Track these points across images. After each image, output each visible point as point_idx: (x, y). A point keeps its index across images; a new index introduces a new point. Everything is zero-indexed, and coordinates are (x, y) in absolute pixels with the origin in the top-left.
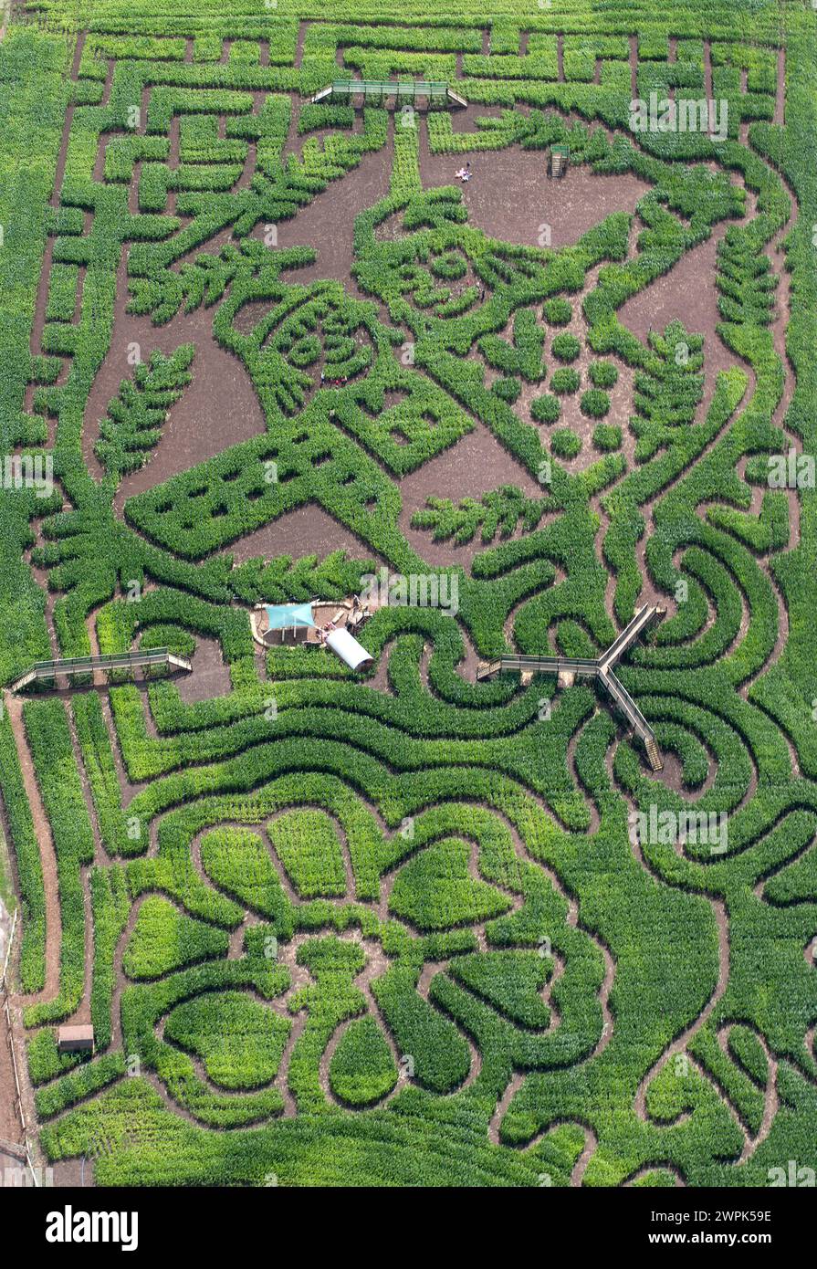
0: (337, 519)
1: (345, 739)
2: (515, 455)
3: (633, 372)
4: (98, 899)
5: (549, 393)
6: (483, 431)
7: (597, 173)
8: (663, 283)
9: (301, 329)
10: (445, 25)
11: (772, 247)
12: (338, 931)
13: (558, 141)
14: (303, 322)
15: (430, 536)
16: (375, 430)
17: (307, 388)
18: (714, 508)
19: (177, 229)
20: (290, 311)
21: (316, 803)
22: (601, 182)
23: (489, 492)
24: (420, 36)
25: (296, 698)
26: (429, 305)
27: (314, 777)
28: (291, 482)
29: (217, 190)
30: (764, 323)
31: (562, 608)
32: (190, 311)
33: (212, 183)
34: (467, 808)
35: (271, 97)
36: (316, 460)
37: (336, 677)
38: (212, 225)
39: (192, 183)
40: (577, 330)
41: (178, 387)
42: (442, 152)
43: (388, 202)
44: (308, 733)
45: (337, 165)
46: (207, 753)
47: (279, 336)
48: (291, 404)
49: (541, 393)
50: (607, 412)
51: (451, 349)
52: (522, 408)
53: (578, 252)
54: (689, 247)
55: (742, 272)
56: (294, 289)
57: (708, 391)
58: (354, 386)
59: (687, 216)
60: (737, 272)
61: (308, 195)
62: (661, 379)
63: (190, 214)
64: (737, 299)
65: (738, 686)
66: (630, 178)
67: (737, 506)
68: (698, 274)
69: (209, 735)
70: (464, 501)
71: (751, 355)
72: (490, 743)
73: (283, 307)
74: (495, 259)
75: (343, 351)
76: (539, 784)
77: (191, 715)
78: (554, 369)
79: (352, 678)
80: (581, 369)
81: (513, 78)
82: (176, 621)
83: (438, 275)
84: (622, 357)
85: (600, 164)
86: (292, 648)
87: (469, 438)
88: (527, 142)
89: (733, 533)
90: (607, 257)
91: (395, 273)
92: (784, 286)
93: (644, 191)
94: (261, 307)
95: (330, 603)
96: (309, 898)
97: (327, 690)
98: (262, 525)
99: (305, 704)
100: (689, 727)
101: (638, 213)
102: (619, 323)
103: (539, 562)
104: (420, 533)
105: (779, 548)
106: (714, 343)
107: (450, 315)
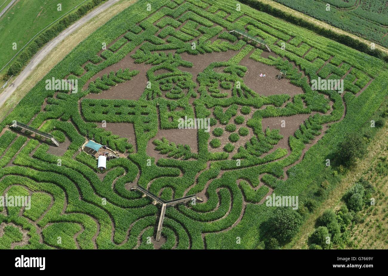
0: (135, 131)
1: (76, 184)
2: (198, 139)
3: (254, 135)
5: (224, 129)
7: (291, 83)
9: (171, 81)
10: (282, 31)
11: (326, 125)
12: (22, 229)
14: (173, 80)
15: (155, 147)
16: (166, 114)
18: (242, 182)
19: (163, 44)
20: (172, 76)
21: (52, 195)
22: (291, 85)
23: (180, 144)
24: (274, 31)
25: (75, 166)
26: (211, 92)
27: (58, 188)
28: (131, 115)
29: (182, 40)
30: (305, 142)
31: (172, 184)
32: (147, 64)
33: (183, 38)
34: (91, 219)
35: (218, 26)
36: (143, 113)
37: (92, 168)
38: (172, 47)
39: (177, 35)
40: (247, 118)
41: (126, 80)
42: (252, 59)
44: (68, 177)
45: (220, 49)
46: (37, 167)
47: (163, 80)
48: (150, 97)
49: (222, 127)
50: (236, 141)
51: (206, 105)
52: (211, 129)
53: (266, 99)
54: (301, 113)
55: (310, 126)
56: (177, 71)
57: (271, 151)
58: (170, 101)
59: (307, 105)
60: (309, 125)
61: (204, 52)
62: (260, 141)
63: (168, 42)
64: (302, 132)
65: (204, 232)
66: (300, 89)
67: (252, 185)
68: (298, 121)
69: (43, 163)
70: (172, 143)
71: (294, 149)
72: (115, 206)
73: (171, 73)
74: (240, 89)
75: (177, 91)
76: (117, 224)
77: (44, 156)
78: (231, 123)
79: (95, 170)
80: (238, 127)
81: (289, 51)
82: (65, 132)
83: (221, 86)
84: (254, 130)
85: (294, 81)
86: (88, 154)
88: (277, 67)
89: (243, 191)
90: (274, 104)
91: (209, 80)
92: (320, 137)
93: (301, 93)
94: (166, 71)
95: (110, 149)
96: (25, 216)
97: (85, 169)
98: (114, 122)
99: (76, 170)
100: (177, 235)
101: (293, 98)
102: (261, 121)
103: (177, 169)
104: (153, 145)
105: (254, 202)
106: (285, 140)
107: (215, 97)
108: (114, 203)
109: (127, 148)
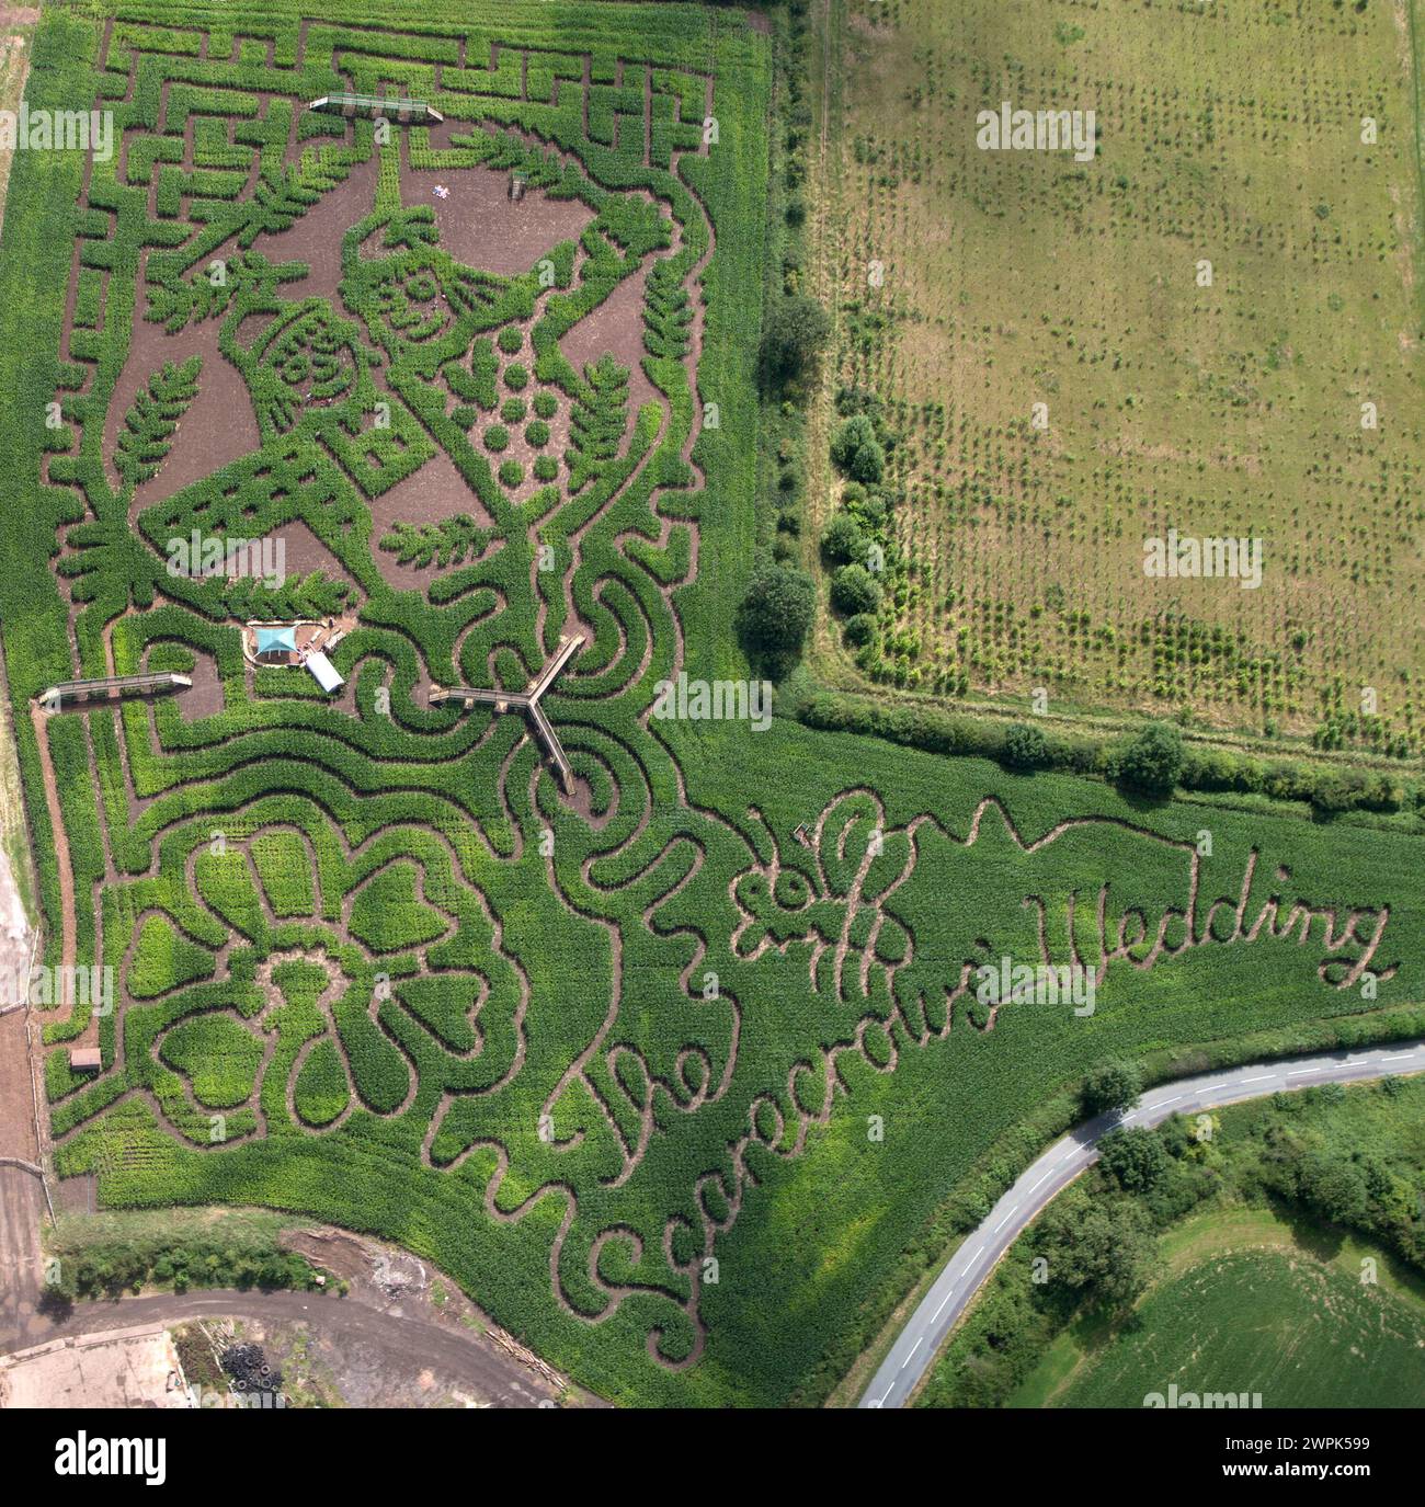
0: (318, 537)
1: (316, 762)
2: (469, 482)
3: (570, 402)
4: (107, 918)
5: (500, 421)
6: (443, 456)
7: (549, 197)
8: (599, 313)
9: (294, 346)
10: (427, 34)
11: (690, 279)
12: (306, 952)
13: (519, 163)
14: (296, 339)
15: (396, 557)
16: (355, 449)
17: (296, 404)
19: (189, 236)
20: (285, 326)
21: (292, 824)
22: (552, 206)
23: (446, 519)
24: (406, 44)
25: (276, 717)
26: (404, 327)
27: (291, 798)
28: (281, 502)
29: (226, 198)
30: (680, 357)
31: (502, 636)
32: (198, 321)
33: (221, 190)
34: (416, 830)
35: (275, 101)
36: (302, 479)
37: (312, 698)
38: (220, 235)
39: (204, 189)
40: (526, 359)
41: (187, 399)
42: (420, 169)
43: (373, 218)
44: (287, 756)
45: (330, 177)
46: (202, 772)
47: (273, 352)
48: (285, 423)
49: (493, 420)
50: (547, 441)
51: (419, 373)
52: (476, 436)
53: (531, 280)
54: (622, 278)
55: (665, 305)
56: (289, 304)
57: (630, 424)
58: (338, 409)
59: (623, 245)
60: (661, 305)
61: (303, 207)
62: (593, 412)
63: (201, 221)
64: (659, 332)
65: (640, 713)
66: (577, 203)
67: (648, 538)
68: (627, 306)
69: (205, 754)
70: (425, 526)
71: (668, 388)
72: (437, 767)
73: (278, 322)
74: (461, 284)
75: (329, 370)
76: (475, 809)
77: (190, 735)
78: (505, 397)
79: (325, 699)
80: (528, 397)
81: (483, 94)
82: (180, 638)
83: (412, 296)
84: (562, 387)
85: (554, 189)
86: (277, 668)
87: (432, 463)
88: (494, 162)
89: (644, 565)
90: (554, 285)
91: (376, 293)
92: (698, 319)
93: (589, 218)
94: (261, 320)
95: (310, 622)
96: (284, 917)
97: (306, 710)
99: (285, 726)
100: (598, 755)
101: (582, 240)
102: (561, 353)
103: (484, 590)
104: (386, 554)
105: (679, 579)
106: (638, 374)
107: (421, 339)
108: (426, 761)
109: (341, 596)
